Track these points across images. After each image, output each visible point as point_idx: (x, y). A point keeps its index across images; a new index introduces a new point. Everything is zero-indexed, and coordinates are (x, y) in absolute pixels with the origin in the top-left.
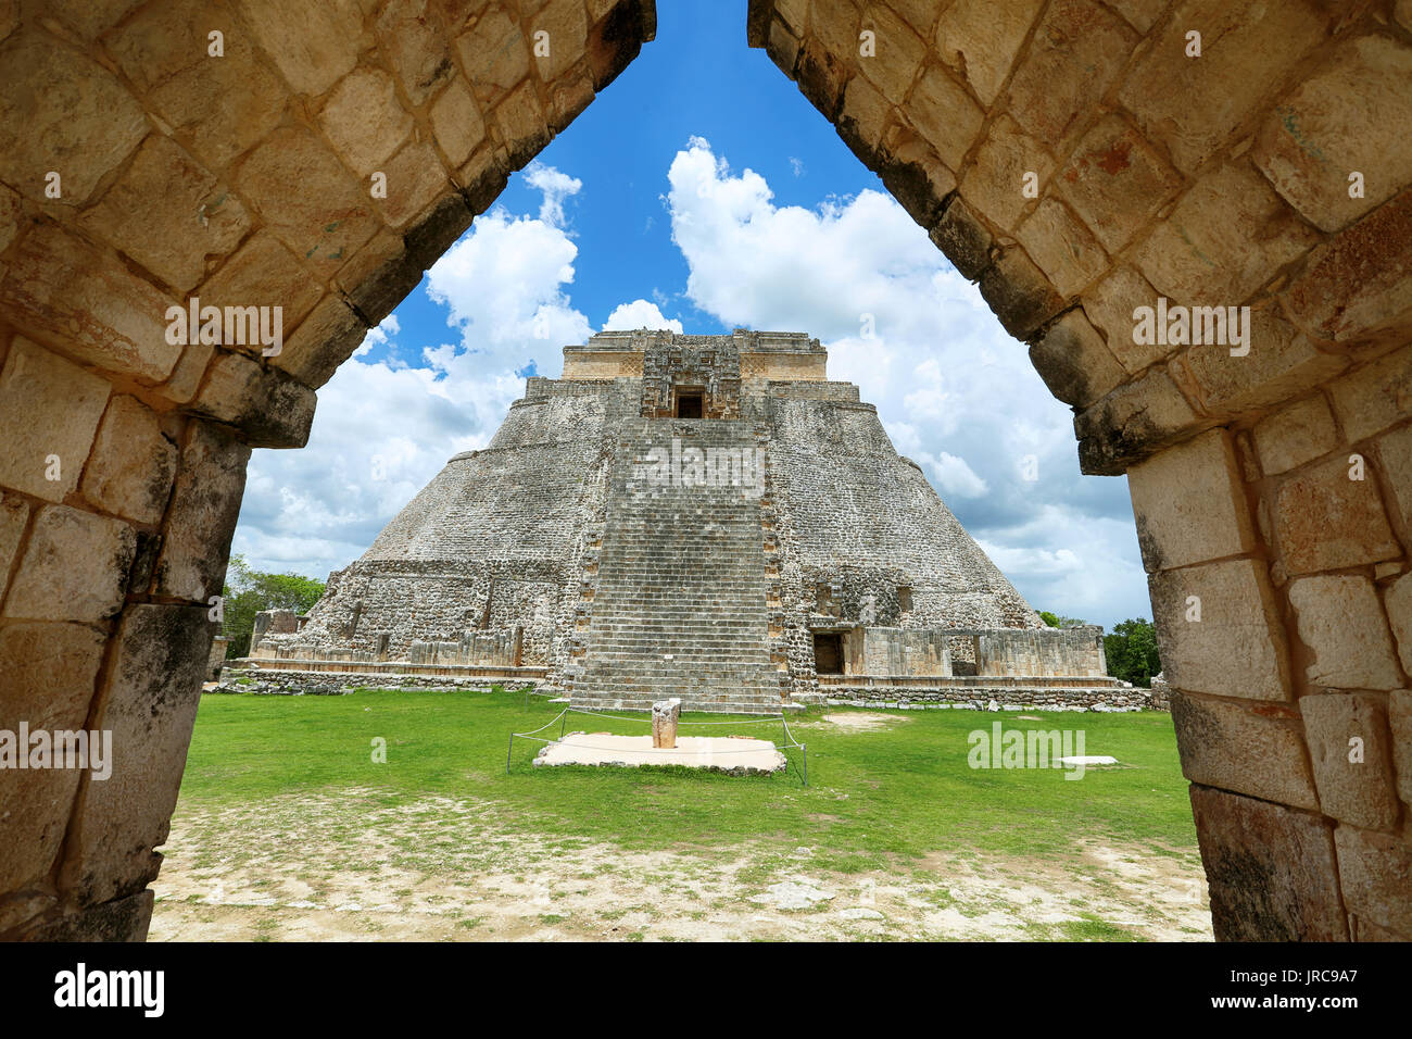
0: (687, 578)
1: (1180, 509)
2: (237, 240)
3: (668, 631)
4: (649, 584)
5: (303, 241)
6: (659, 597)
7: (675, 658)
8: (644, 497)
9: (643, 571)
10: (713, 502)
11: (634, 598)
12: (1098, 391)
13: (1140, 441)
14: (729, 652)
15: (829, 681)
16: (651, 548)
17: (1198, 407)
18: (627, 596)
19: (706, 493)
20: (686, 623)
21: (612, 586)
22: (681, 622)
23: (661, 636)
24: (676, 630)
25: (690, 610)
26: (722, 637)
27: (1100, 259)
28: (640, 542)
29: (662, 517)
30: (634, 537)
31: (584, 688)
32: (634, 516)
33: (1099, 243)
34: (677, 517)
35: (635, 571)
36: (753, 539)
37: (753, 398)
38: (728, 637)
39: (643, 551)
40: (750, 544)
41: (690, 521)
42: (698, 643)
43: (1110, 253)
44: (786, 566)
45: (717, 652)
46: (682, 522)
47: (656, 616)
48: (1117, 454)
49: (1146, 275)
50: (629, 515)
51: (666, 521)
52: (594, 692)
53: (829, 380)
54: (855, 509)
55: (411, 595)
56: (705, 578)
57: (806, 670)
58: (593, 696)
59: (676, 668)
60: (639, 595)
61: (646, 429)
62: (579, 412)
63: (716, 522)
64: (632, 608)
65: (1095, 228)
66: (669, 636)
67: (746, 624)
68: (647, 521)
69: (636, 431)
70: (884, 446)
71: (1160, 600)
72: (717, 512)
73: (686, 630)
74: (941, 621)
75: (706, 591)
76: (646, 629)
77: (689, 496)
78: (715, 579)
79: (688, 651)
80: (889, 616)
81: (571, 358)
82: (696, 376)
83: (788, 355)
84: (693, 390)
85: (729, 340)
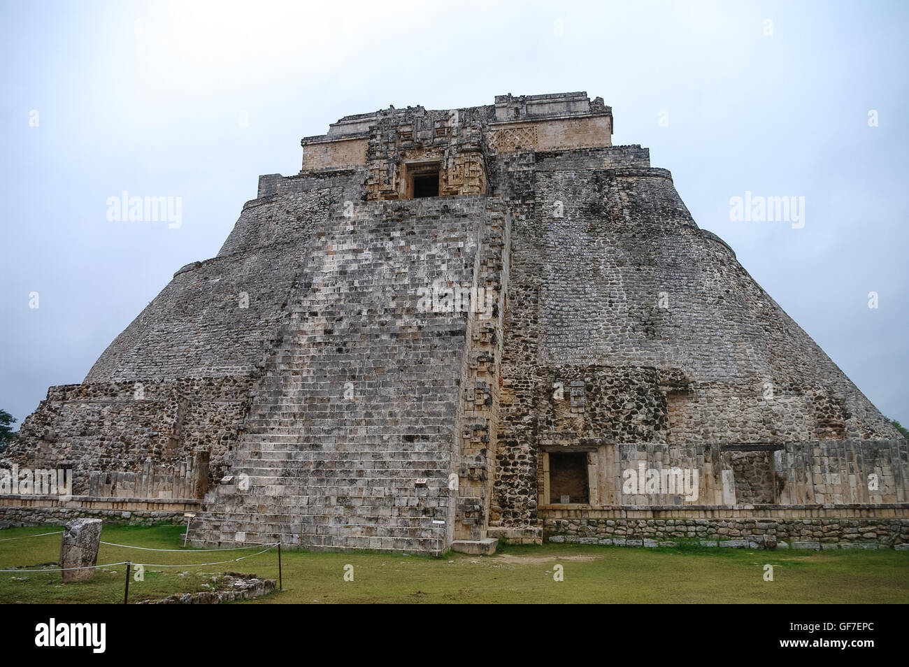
3: (328, 449)
8: (331, 292)
14: (397, 474)
16: (327, 351)
26: (392, 455)
28: (315, 344)
29: (347, 313)
30: (310, 339)
32: (316, 314)
34: (364, 312)
41: (378, 317)
42: (361, 464)
46: (369, 318)
47: (317, 432)
51: (350, 319)
52: (218, 523)
56: (384, 385)
63: (410, 316)
68: (330, 319)
76: (302, 448)
79: (348, 473)
80: (652, 428)
81: (311, 150)
82: (430, 151)
83: (563, 120)
84: (428, 168)
85: (491, 109)
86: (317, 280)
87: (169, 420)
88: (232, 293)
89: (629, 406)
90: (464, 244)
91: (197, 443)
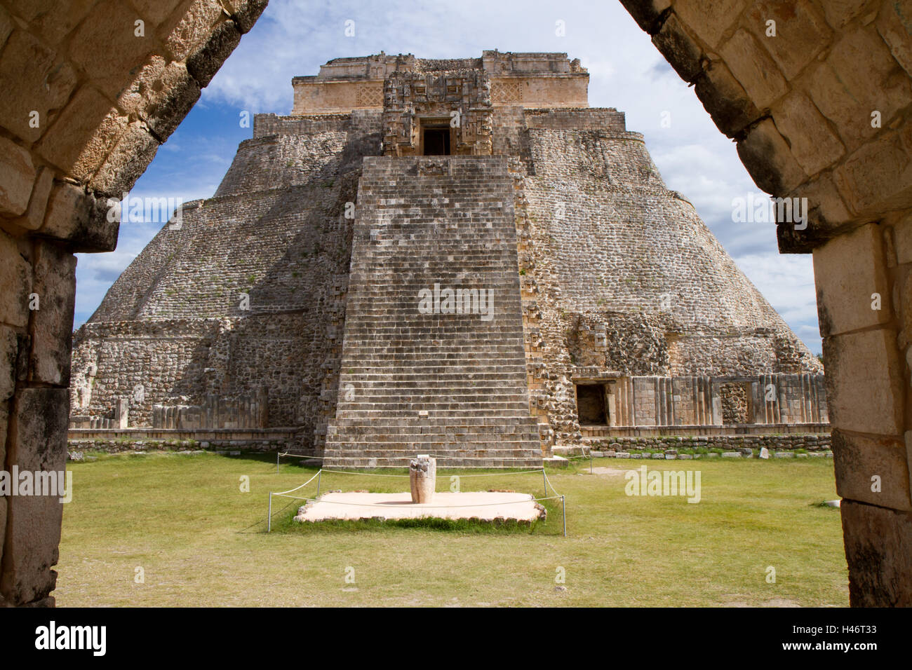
0: (440, 330)
1: (844, 287)
2: (69, 95)
3: (421, 386)
4: (399, 337)
5: (114, 87)
6: (411, 350)
7: (431, 414)
8: (390, 244)
9: (393, 324)
10: (465, 247)
11: (385, 352)
12: (788, 186)
13: (816, 231)
14: (487, 406)
15: (593, 433)
16: (400, 299)
17: (851, 210)
18: (377, 351)
19: (458, 238)
20: (441, 378)
21: (360, 342)
22: (435, 377)
23: (416, 392)
24: (430, 384)
25: (444, 363)
26: (479, 391)
27: (782, 83)
28: (388, 293)
29: (411, 265)
30: (382, 288)
31: (337, 447)
32: (381, 265)
33: (780, 70)
34: (427, 265)
35: (385, 324)
36: (510, 285)
37: (506, 129)
38: (485, 391)
39: (392, 303)
40: (507, 292)
41: (440, 269)
42: (454, 398)
43: (789, 79)
44: (545, 315)
45: (473, 406)
46: (432, 270)
47: (409, 371)
48: (802, 239)
49: (815, 101)
50: (375, 265)
51: (414, 270)
52: (348, 451)
53: (591, 106)
54: (619, 250)
55: (147, 358)
56: (459, 330)
57: (569, 422)
58: (346, 455)
59: (431, 424)
60: (389, 350)
61: (389, 169)
62: (314, 152)
63: (469, 269)
64: (382, 364)
65: (776, 58)
66: (422, 392)
67: (506, 377)
68: (396, 270)
69: (379, 171)
70: (651, 179)
71: (829, 359)
72: (470, 258)
73: (441, 385)
74: (711, 368)
75: (462, 343)
76: (398, 385)
77: (439, 242)
78: (469, 330)
79: (444, 407)
80: (657, 364)
81: (301, 90)
82: (442, 107)
83: (545, 79)
84: (439, 123)
85: (479, 63)
86: (375, 233)
87: (222, 357)
88: (254, 235)
89: (640, 346)
90: (503, 204)
91: (250, 377)
